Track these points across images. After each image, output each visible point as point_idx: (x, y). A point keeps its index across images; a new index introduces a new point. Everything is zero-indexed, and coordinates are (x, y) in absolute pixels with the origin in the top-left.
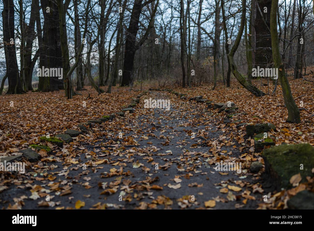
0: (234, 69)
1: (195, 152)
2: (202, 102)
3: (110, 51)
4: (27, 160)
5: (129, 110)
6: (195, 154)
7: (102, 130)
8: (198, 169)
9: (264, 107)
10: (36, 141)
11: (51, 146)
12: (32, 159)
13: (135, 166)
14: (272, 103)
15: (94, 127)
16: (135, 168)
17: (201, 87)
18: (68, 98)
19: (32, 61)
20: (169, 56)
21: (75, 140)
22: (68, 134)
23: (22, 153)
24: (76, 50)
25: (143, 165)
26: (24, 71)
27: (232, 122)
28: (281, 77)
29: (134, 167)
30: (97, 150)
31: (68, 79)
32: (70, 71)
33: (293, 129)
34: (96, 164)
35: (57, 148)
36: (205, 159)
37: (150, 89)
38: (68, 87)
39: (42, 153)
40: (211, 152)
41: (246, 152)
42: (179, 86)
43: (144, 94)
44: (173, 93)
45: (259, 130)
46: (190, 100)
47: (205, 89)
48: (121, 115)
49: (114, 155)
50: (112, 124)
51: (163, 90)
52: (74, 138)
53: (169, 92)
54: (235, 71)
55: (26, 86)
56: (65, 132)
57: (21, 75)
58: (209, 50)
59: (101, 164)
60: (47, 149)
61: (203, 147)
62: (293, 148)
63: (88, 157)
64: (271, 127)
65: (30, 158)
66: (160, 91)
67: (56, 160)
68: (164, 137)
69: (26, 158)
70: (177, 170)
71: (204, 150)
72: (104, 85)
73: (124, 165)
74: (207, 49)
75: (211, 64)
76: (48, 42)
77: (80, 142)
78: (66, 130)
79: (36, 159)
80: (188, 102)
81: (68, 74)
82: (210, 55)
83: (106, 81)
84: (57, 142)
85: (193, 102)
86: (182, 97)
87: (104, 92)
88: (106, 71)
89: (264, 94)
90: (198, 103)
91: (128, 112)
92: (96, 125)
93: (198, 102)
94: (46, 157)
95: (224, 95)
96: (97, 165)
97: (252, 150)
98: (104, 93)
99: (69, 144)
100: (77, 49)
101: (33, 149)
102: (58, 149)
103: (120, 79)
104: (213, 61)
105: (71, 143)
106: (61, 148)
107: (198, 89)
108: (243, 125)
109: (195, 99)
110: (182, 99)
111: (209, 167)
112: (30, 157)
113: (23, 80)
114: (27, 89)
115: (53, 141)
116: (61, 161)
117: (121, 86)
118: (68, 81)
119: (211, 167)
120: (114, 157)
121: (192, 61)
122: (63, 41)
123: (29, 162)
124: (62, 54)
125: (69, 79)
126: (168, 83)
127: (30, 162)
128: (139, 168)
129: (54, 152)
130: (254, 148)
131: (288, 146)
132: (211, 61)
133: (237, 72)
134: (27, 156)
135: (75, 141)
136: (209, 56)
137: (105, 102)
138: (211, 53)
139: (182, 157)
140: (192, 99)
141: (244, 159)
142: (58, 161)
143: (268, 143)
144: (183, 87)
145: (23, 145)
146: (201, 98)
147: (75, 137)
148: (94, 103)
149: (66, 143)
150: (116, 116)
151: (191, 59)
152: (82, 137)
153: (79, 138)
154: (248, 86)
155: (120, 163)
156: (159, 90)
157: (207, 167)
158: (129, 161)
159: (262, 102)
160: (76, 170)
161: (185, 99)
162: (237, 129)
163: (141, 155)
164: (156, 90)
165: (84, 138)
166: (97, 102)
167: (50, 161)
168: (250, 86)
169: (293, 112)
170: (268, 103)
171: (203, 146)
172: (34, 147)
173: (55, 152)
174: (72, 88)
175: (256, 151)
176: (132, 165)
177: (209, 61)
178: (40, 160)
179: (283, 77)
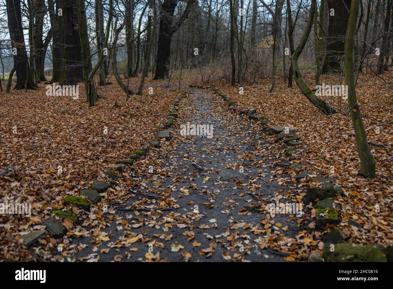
0: (298, 77)
1: (244, 224)
2: (256, 119)
3: (140, 33)
4: (52, 235)
5: (166, 137)
6: (244, 228)
7: (134, 175)
8: (247, 256)
9: (333, 136)
10: (59, 204)
11: (76, 210)
12: (56, 235)
13: (174, 249)
14: (343, 129)
15: (125, 170)
16: (173, 252)
17: (255, 87)
18: (91, 106)
19: (44, 42)
20: (215, 37)
21: (103, 197)
22: (95, 189)
23: (45, 227)
24: (97, 33)
25: (182, 247)
26: (34, 59)
27: (291, 167)
28: (355, 119)
29: (172, 250)
30: (129, 215)
31: (89, 81)
32: (92, 71)
33: (365, 190)
34: (129, 243)
35: (83, 213)
36: (256, 237)
37: (191, 86)
38: (90, 91)
39: (68, 224)
40: (263, 225)
41: (305, 229)
42: (227, 83)
43: (183, 97)
44: (220, 95)
45: (322, 194)
46: (240, 114)
47: (261, 89)
48: (156, 146)
49: (149, 226)
50: (145, 162)
51: (207, 88)
52: (102, 194)
53: (215, 93)
54: (299, 80)
55: (37, 75)
56: (91, 184)
57: (31, 63)
58: (267, 28)
59: (135, 242)
60: (72, 218)
61: (254, 213)
62: (359, 253)
63: (120, 228)
64: (337, 190)
65: (54, 234)
66: (204, 89)
67: (84, 235)
68: (208, 192)
69: (50, 233)
70: (223, 257)
71: (255, 219)
72: (133, 77)
73: (160, 245)
74: (264, 27)
75: (269, 47)
76: (63, 25)
77: (110, 201)
78: (92, 182)
79: (61, 234)
80: (238, 116)
81: (89, 76)
82: (268, 34)
83: (135, 71)
84: (84, 205)
85: (245, 117)
86: (231, 107)
87: (134, 94)
88: (135, 56)
89: (334, 112)
90: (250, 120)
91: (164, 139)
92: (127, 167)
93: (250, 118)
94: (72, 229)
95: (284, 107)
96: (130, 245)
97: (312, 226)
98: (134, 96)
99: (96, 205)
100: (99, 32)
101: (57, 218)
102: (85, 214)
103: (154, 67)
104: (273, 42)
105: (99, 204)
106: (88, 213)
107: (251, 90)
108: (304, 178)
109: (246, 113)
110: (231, 109)
111: (260, 253)
112: (54, 232)
113: (33, 70)
114: (39, 79)
115: (79, 203)
116: (89, 236)
117: (155, 79)
118: (90, 85)
119: (262, 253)
120: (149, 230)
121: (244, 51)
122: (82, 32)
123: (53, 239)
124: (82, 48)
125: (91, 83)
126: (213, 78)
127: (55, 238)
128: (178, 251)
129: (80, 219)
130: (315, 224)
131: (354, 248)
132: (269, 43)
133: (302, 81)
134: (51, 230)
135: (104, 199)
136: (266, 35)
137: (136, 116)
138: (269, 31)
139: (229, 234)
140: (243, 112)
141: (302, 241)
142: (86, 236)
143: (332, 220)
144: (232, 85)
145: (46, 212)
146: (254, 112)
147: (103, 192)
148: (123, 118)
149: (94, 204)
150: (150, 148)
151: (243, 49)
152: (111, 192)
153: (107, 194)
154: (314, 100)
155: (157, 243)
156: (201, 88)
157: (258, 254)
158: (166, 239)
159: (331, 126)
160: (107, 254)
161: (234, 110)
162: (296, 182)
163: (180, 227)
164: (198, 87)
165: (113, 193)
166: (126, 116)
167: (77, 236)
168: (317, 101)
169: (367, 164)
170: (339, 128)
171: (254, 211)
172: (57, 214)
173: (82, 220)
174: (95, 92)
175: (317, 228)
176: (171, 247)
177: (267, 42)
178: (66, 235)
179: (357, 120)
